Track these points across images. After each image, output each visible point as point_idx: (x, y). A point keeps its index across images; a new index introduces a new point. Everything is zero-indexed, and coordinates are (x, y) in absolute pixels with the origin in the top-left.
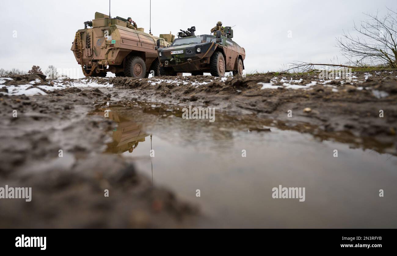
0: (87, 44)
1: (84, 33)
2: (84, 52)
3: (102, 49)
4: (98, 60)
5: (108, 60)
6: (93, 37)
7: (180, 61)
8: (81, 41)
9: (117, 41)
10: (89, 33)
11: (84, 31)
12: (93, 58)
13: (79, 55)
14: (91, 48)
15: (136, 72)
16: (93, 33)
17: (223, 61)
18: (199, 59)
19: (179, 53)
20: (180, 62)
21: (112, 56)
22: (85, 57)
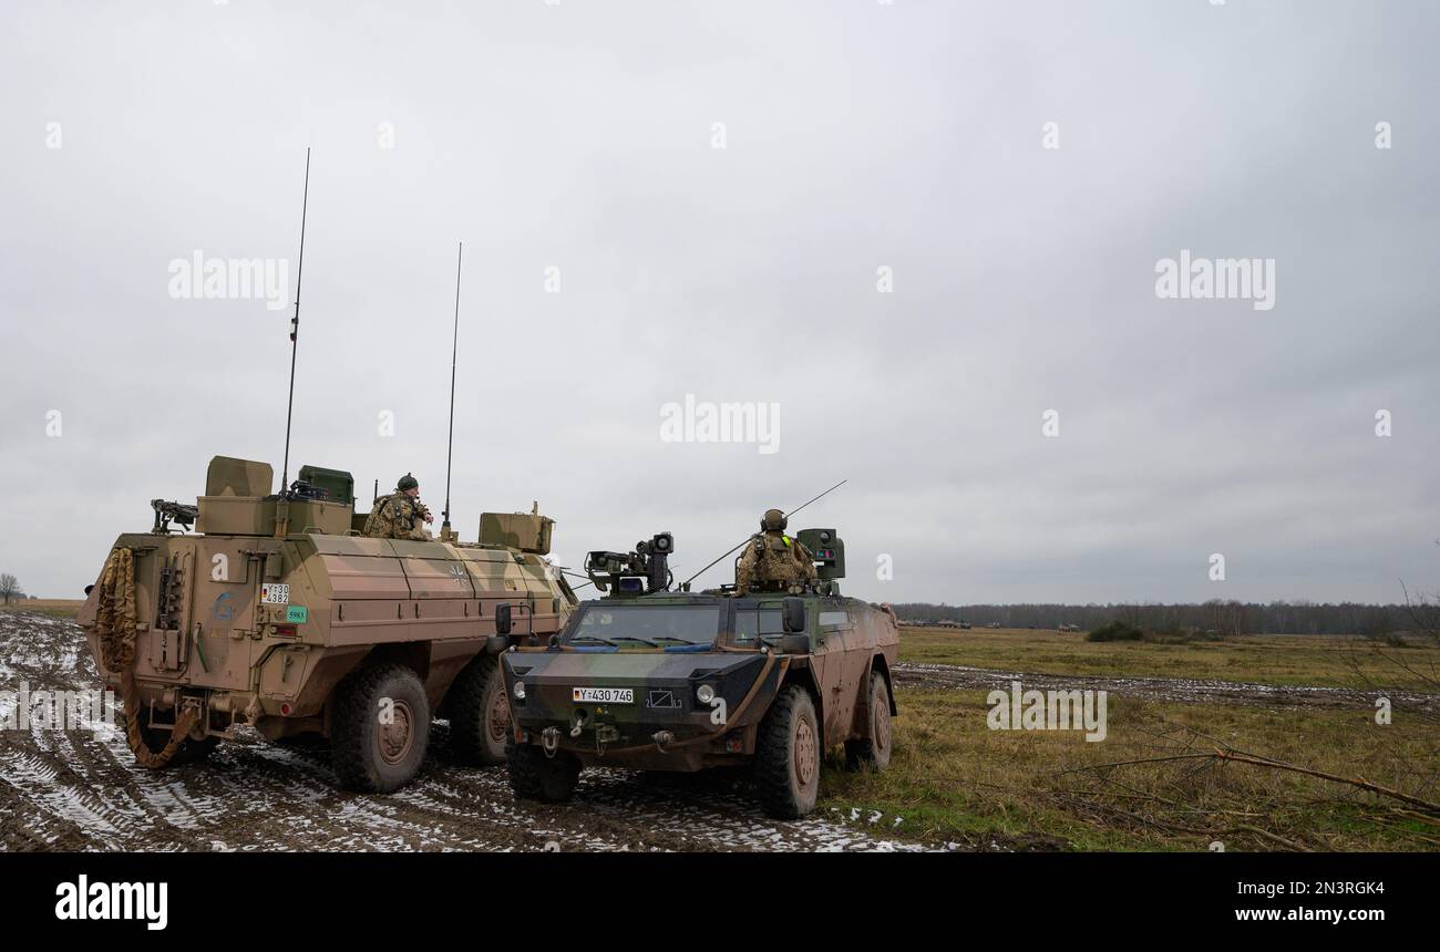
0: (162, 609)
1: (149, 551)
2: (145, 642)
3: (240, 639)
4: (212, 691)
5: (262, 696)
6: (194, 580)
7: (615, 738)
8: (135, 593)
9: (312, 614)
10: (175, 559)
11: (151, 544)
12: (186, 676)
13: (119, 656)
14: (184, 628)
15: (384, 746)
16: (195, 559)
17: (812, 730)
18: (707, 738)
19: (611, 700)
20: (614, 743)
21: (284, 680)
22: (144, 669)
